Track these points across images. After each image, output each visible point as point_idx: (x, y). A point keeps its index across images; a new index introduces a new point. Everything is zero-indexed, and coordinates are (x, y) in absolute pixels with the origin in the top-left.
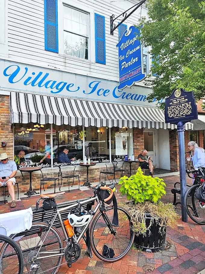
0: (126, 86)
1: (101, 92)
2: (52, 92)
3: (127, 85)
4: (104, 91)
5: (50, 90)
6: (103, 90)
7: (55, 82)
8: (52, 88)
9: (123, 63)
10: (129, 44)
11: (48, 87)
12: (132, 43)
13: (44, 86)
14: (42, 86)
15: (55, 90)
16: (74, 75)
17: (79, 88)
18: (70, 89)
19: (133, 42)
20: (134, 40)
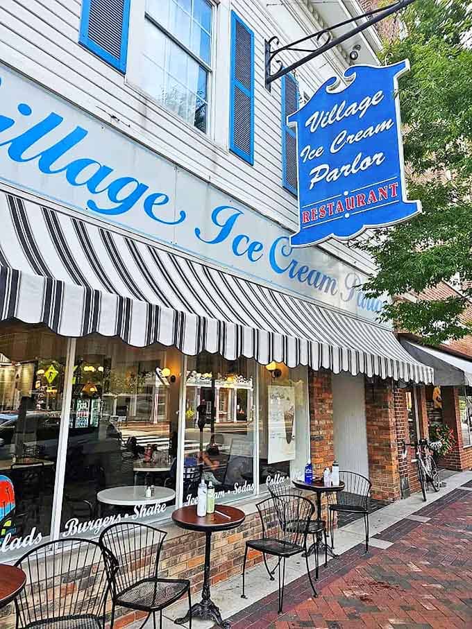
0: (330, 236)
1: (243, 246)
2: (91, 204)
3: (332, 235)
4: (250, 243)
5: (84, 194)
6: (248, 239)
7: (105, 171)
8: (93, 191)
9: (319, 168)
10: (346, 115)
11: (78, 179)
12: (360, 111)
13: (65, 172)
14: (55, 172)
15: (103, 201)
16: (173, 167)
17: (183, 214)
18: (155, 209)
19: (360, 108)
20: (367, 105)
